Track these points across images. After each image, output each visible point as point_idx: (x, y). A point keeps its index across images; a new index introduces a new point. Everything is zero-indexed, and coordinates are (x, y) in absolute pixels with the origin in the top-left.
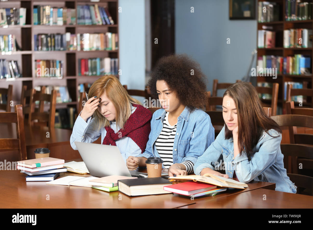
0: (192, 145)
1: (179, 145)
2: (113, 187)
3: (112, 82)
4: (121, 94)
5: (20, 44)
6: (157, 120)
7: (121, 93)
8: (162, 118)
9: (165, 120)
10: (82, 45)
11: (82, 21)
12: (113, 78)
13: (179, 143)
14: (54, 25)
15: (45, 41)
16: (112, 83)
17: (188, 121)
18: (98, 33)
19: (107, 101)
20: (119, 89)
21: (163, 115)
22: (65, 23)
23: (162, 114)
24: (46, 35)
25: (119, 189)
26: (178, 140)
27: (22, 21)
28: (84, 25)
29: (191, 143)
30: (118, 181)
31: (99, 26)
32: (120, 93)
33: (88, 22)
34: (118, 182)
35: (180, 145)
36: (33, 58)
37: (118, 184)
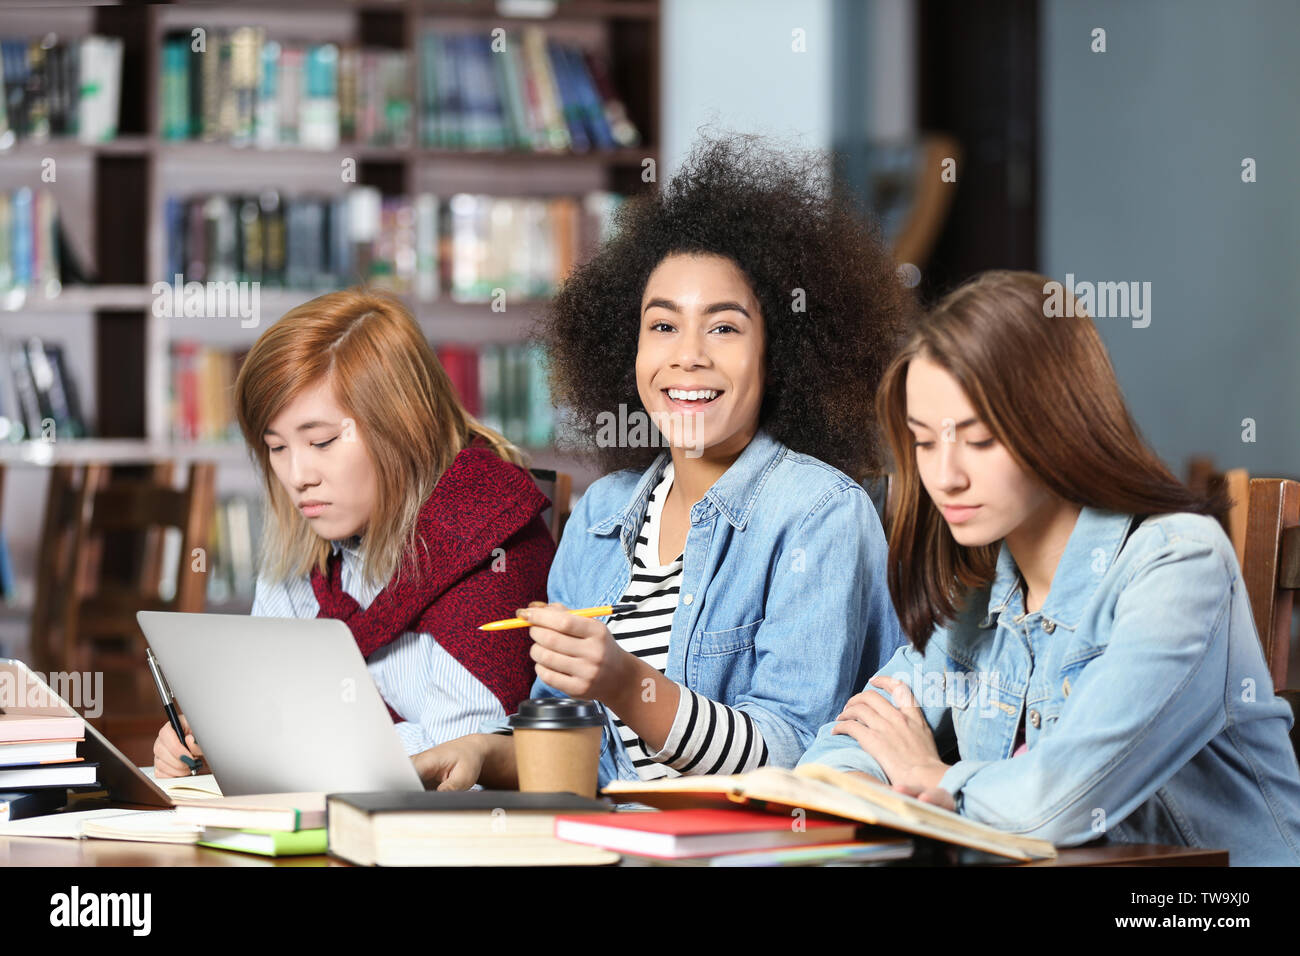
0: (763, 653)
1: (695, 660)
2: (297, 830)
3: (379, 325)
4: (423, 402)
5: (84, 250)
6: (601, 542)
7: (421, 396)
8: (629, 527)
9: (644, 541)
10: (444, 268)
11: (444, 126)
12: (388, 307)
13: (694, 651)
14: (288, 144)
15: (225, 235)
16: (379, 335)
17: (744, 530)
18: (545, 196)
19: (331, 422)
20: (415, 375)
21: (631, 512)
22: (347, 132)
23: (629, 508)
24: (238, 203)
25: (329, 843)
26: (688, 633)
27: (98, 116)
28: (460, 154)
29: (761, 643)
30: (329, 798)
31: (547, 159)
32: (416, 393)
33: (479, 130)
34: (327, 806)
35: (698, 656)
36: (158, 336)
37: (325, 819)
